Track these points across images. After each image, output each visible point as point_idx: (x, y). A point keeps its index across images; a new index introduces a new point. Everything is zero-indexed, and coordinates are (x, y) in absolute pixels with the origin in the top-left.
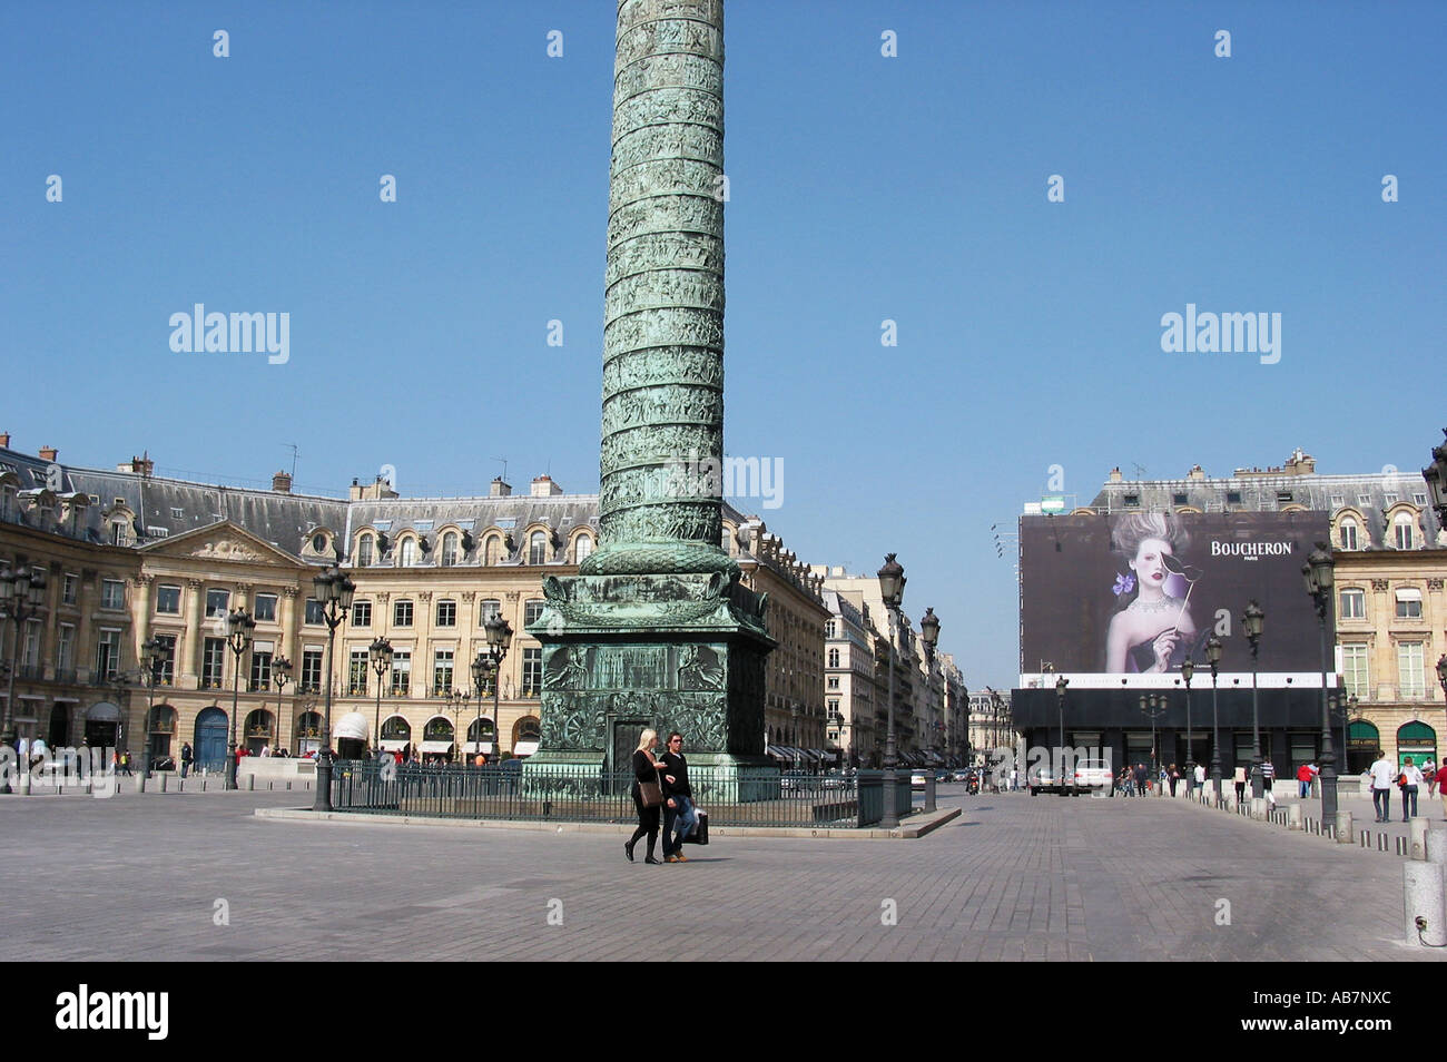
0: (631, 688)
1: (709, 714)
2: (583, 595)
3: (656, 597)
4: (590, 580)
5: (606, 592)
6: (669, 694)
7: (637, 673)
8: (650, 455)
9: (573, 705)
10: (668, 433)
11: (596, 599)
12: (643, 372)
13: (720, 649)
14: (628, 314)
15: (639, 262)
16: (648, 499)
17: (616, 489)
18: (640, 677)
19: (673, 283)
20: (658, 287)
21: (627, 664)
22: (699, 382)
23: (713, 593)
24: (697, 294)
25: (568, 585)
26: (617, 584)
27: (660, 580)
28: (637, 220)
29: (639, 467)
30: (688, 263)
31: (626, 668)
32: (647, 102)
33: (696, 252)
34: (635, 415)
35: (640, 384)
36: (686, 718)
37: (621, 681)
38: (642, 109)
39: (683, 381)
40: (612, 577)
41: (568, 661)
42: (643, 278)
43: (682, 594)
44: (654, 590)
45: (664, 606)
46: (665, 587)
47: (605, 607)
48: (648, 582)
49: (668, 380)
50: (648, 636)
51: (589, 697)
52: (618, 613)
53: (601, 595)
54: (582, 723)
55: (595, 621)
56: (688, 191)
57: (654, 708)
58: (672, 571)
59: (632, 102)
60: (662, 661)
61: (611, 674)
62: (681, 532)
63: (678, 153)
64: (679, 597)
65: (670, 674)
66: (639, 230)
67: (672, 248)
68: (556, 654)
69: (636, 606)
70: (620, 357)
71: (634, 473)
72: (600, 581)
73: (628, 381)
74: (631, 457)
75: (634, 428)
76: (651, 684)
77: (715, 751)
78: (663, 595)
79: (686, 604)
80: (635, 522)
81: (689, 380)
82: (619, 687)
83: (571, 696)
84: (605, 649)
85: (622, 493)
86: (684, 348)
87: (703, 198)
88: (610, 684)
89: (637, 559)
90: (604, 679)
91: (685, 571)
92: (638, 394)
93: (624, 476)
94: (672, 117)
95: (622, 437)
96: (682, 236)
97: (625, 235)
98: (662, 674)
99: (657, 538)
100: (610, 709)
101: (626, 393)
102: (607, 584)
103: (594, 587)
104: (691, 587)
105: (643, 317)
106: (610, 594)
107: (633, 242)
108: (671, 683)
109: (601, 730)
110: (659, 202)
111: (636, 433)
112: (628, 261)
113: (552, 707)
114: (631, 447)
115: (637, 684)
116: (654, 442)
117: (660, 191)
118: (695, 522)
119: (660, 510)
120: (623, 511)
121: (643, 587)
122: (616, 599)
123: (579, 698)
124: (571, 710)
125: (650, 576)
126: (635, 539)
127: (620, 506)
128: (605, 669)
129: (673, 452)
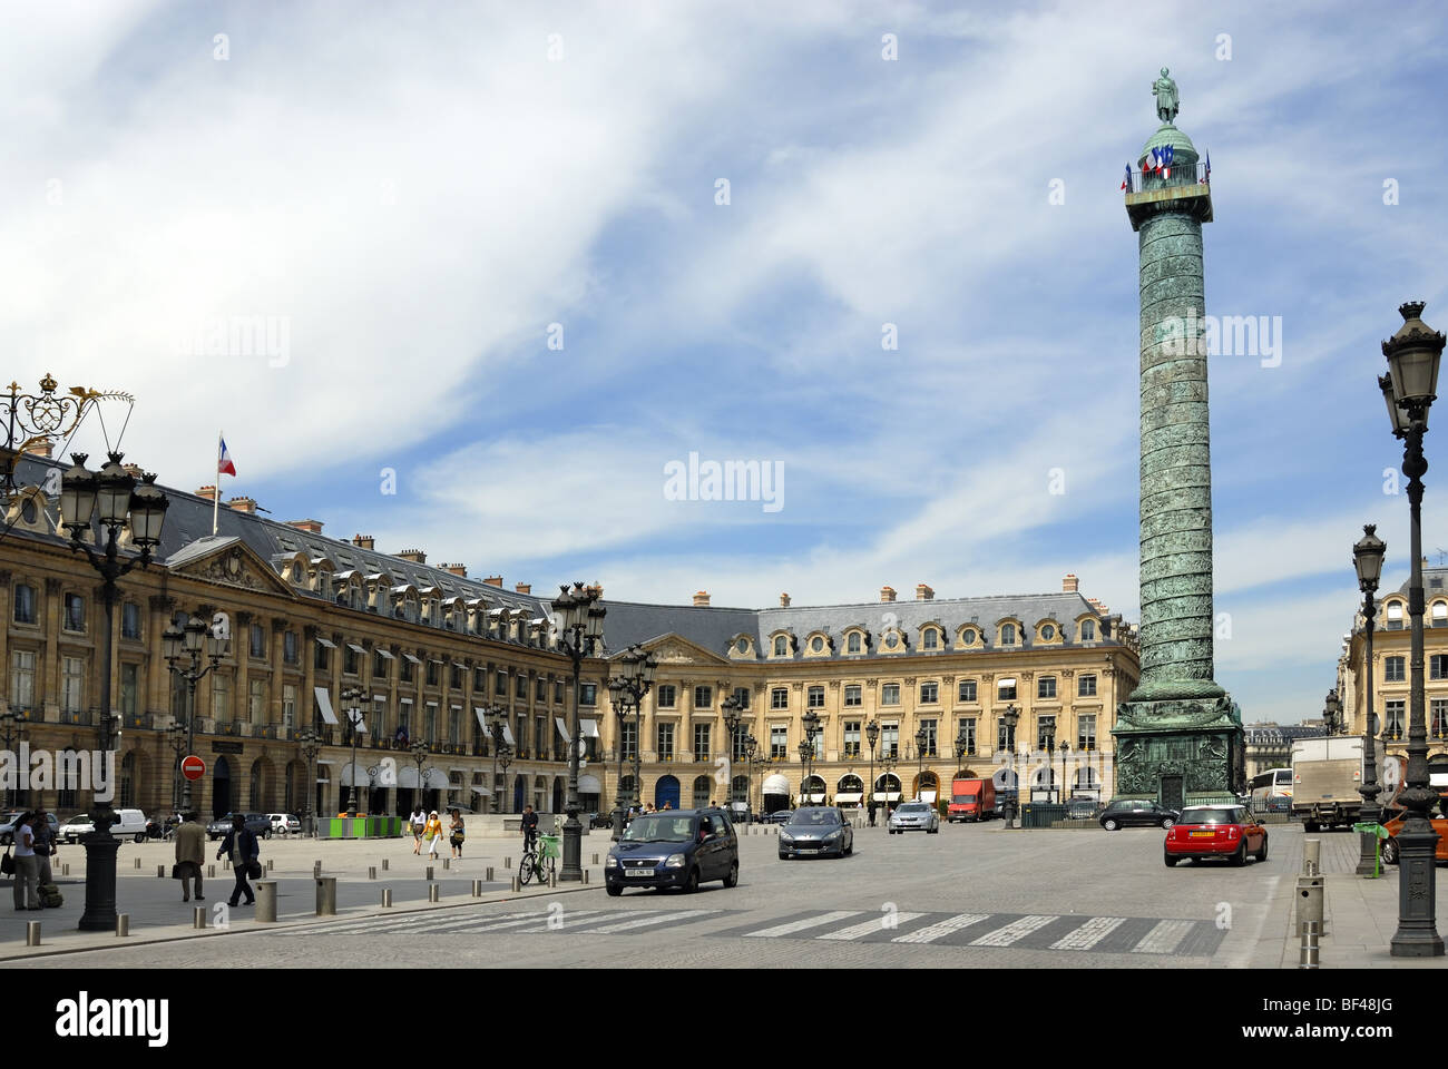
0: (1171, 760)
1: (1217, 771)
2: (1141, 713)
3: (1185, 712)
4: (1145, 704)
5: (1155, 709)
6: (1194, 762)
7: (1175, 752)
8: (1177, 635)
9: (1137, 770)
10: (1187, 623)
11: (1149, 714)
12: (1171, 589)
13: (1224, 738)
15: (1167, 527)
16: (1176, 658)
17: (1157, 652)
18: (1176, 754)
19: (1187, 539)
20: (1179, 542)
23: (1219, 708)
24: (1197, 544)
25: (1132, 708)
26: (1161, 706)
27: (1187, 703)
28: (1164, 503)
30: (1195, 526)
31: (1168, 748)
33: (1198, 520)
34: (1167, 613)
35: (1169, 596)
36: (1204, 773)
37: (1166, 757)
38: (1164, 437)
39: (1195, 593)
41: (1133, 748)
42: (1169, 537)
43: (1200, 709)
44: (1184, 708)
45: (1190, 717)
46: (1190, 707)
47: (1156, 718)
48: (1180, 704)
49: (1186, 593)
50: (1181, 733)
51: (1147, 765)
52: (1163, 721)
53: (1152, 712)
54: (1143, 779)
55: (1151, 726)
56: (1194, 484)
57: (1185, 770)
58: (1192, 698)
59: (1157, 432)
61: (1159, 753)
62: (1195, 675)
63: (1188, 463)
64: (1198, 712)
65: (1195, 751)
66: (1166, 509)
67: (1186, 519)
68: (1127, 743)
69: (1174, 717)
70: (1156, 581)
71: (1167, 645)
72: (1151, 704)
73: (1161, 594)
74: (1165, 636)
75: (1166, 619)
76: (1183, 757)
77: (1220, 789)
78: (1188, 711)
79: (1203, 715)
80: (1168, 671)
81: (1198, 592)
82: (1165, 759)
83: (1136, 765)
84: (1155, 741)
85: (1160, 656)
86: (1195, 574)
87: (1202, 487)
88: (1159, 758)
89: (1173, 692)
90: (1155, 756)
91: (1200, 697)
92: (1167, 601)
93: (1161, 647)
95: (1159, 623)
96: (1192, 511)
97: (1156, 511)
98: (1190, 751)
99: (1182, 680)
100: (1160, 771)
101: (1160, 601)
102: (1156, 706)
103: (1147, 708)
104: (1205, 706)
105: (1170, 558)
106: (1157, 712)
107: (1162, 515)
108: (1195, 756)
109: (1154, 782)
110: (1177, 492)
111: (1168, 623)
112: (1159, 526)
113: (1125, 771)
114: (1165, 630)
115: (1175, 758)
116: (1178, 628)
117: (1178, 486)
118: (1202, 670)
119: (1183, 664)
120: (1161, 664)
121: (1177, 707)
122: (1161, 713)
123: (1141, 767)
124: (1136, 773)
125: (1181, 701)
126: (1169, 681)
127: (1158, 663)
128: (1156, 751)
129: (1190, 633)
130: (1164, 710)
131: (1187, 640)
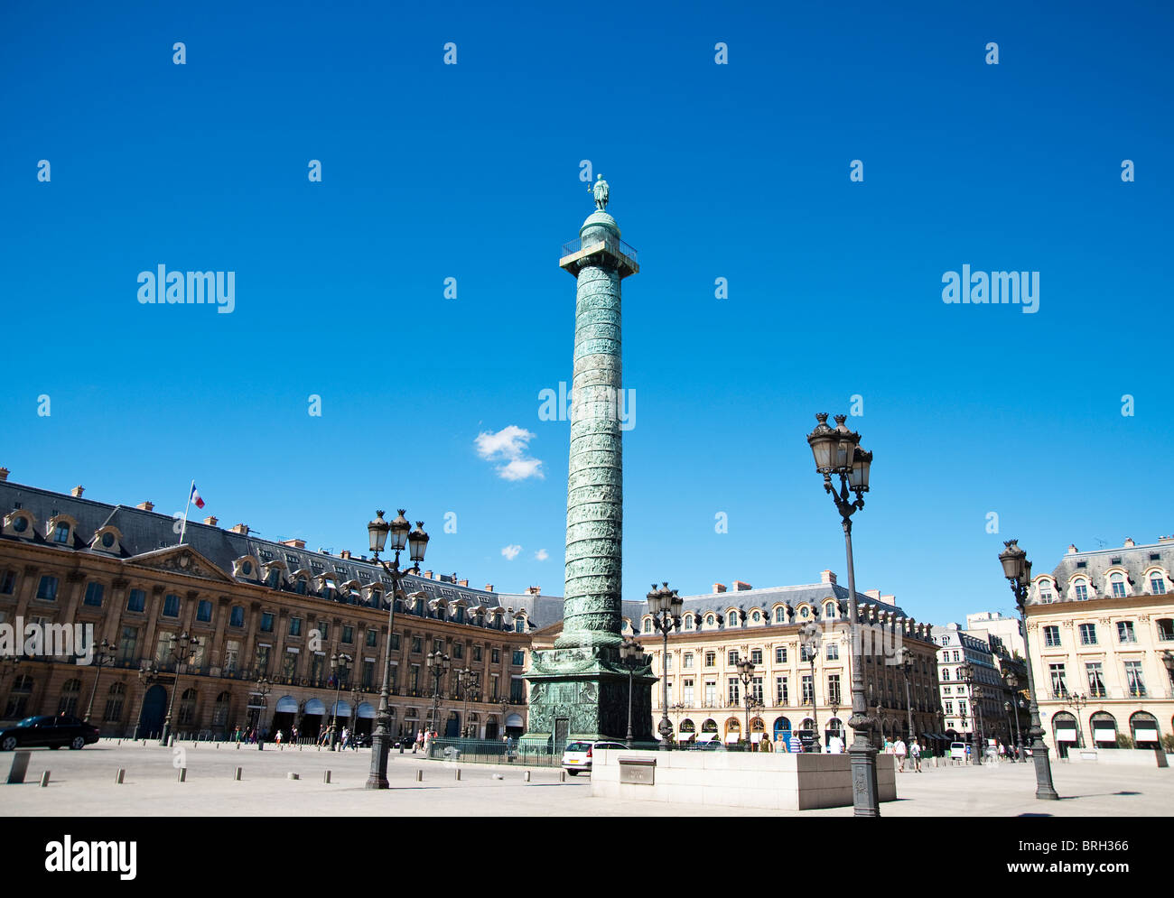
0: (562, 703)
1: (591, 715)
2: (546, 659)
3: (571, 660)
4: (549, 652)
6: (576, 705)
7: (564, 695)
8: (578, 592)
9: (541, 711)
11: (551, 662)
12: (574, 553)
13: (596, 684)
15: (574, 501)
16: (576, 612)
18: (565, 697)
19: (587, 511)
20: (581, 513)
21: (561, 691)
22: (600, 555)
23: (594, 657)
24: (599, 513)
25: (540, 655)
26: (559, 654)
27: (575, 651)
28: (573, 482)
29: (573, 597)
31: (560, 694)
33: (598, 494)
34: (572, 572)
36: (582, 717)
37: (558, 700)
39: (591, 555)
40: (557, 650)
41: (539, 691)
42: (575, 508)
43: (583, 658)
44: (572, 656)
45: (575, 663)
46: (577, 655)
47: (554, 665)
48: (570, 652)
51: (547, 707)
52: (558, 668)
53: (553, 659)
54: (544, 719)
55: (547, 671)
56: (594, 466)
57: (570, 713)
58: (580, 647)
60: (574, 691)
61: (554, 696)
62: (590, 627)
65: (577, 696)
68: (535, 687)
69: (564, 664)
71: (571, 601)
72: (555, 653)
73: (572, 557)
74: (571, 593)
76: (569, 701)
77: (593, 732)
78: (576, 658)
79: (583, 663)
81: (595, 555)
82: (558, 702)
83: (540, 707)
84: (553, 685)
86: (592, 540)
88: (554, 701)
89: (570, 642)
90: (552, 698)
91: (585, 646)
92: (573, 563)
94: (588, 432)
96: (592, 488)
98: (573, 696)
99: (578, 632)
100: (554, 712)
103: (551, 656)
104: (586, 654)
105: (575, 527)
106: (556, 659)
107: (572, 493)
108: (577, 701)
109: (551, 723)
110: (581, 472)
113: (533, 712)
115: (564, 701)
116: (579, 585)
118: (597, 623)
119: (581, 617)
121: (569, 655)
123: (543, 708)
125: (572, 650)
126: (571, 632)
128: (552, 694)
129: (587, 590)
130: (562, 657)
131: (584, 596)
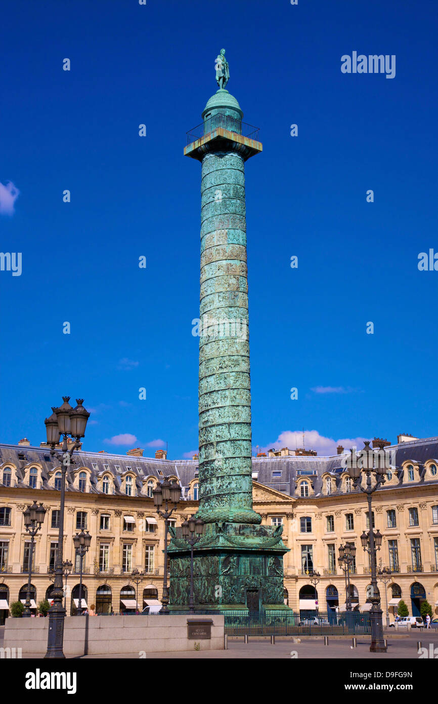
0: (252, 575)
1: (279, 587)
2: (231, 531)
3: (257, 535)
4: (234, 525)
5: (240, 530)
6: (265, 578)
7: (254, 568)
8: (244, 470)
11: (237, 534)
12: (240, 433)
14: (233, 406)
15: (238, 384)
16: (244, 489)
17: (230, 483)
18: (255, 570)
26: (244, 528)
29: (240, 475)
31: (250, 565)
32: (237, 311)
34: (238, 451)
35: (239, 438)
37: (249, 572)
40: (242, 524)
41: (230, 563)
44: (256, 531)
46: (260, 530)
47: (242, 537)
48: (254, 528)
51: (238, 579)
53: (238, 532)
54: (236, 591)
55: (242, 544)
57: (261, 584)
59: (230, 309)
60: (262, 563)
61: (245, 568)
64: (264, 535)
66: (237, 369)
70: (230, 424)
71: (238, 477)
72: (237, 525)
74: (237, 470)
75: (238, 457)
76: (259, 573)
80: (240, 500)
82: (248, 574)
83: (231, 579)
84: (243, 558)
85: (233, 485)
88: (245, 573)
89: (249, 517)
90: (243, 570)
92: (238, 442)
93: (234, 478)
95: (231, 460)
100: (246, 584)
101: (233, 441)
102: (240, 527)
103: (235, 528)
105: (240, 408)
106: (241, 532)
107: (234, 374)
109: (243, 594)
111: (239, 459)
112: (232, 382)
113: (225, 583)
114: (236, 466)
115: (254, 574)
117: (243, 354)
120: (233, 493)
121: (252, 530)
122: (243, 534)
123: (235, 579)
125: (255, 525)
126: (240, 507)
127: (232, 491)
128: (243, 566)
130: (247, 531)
